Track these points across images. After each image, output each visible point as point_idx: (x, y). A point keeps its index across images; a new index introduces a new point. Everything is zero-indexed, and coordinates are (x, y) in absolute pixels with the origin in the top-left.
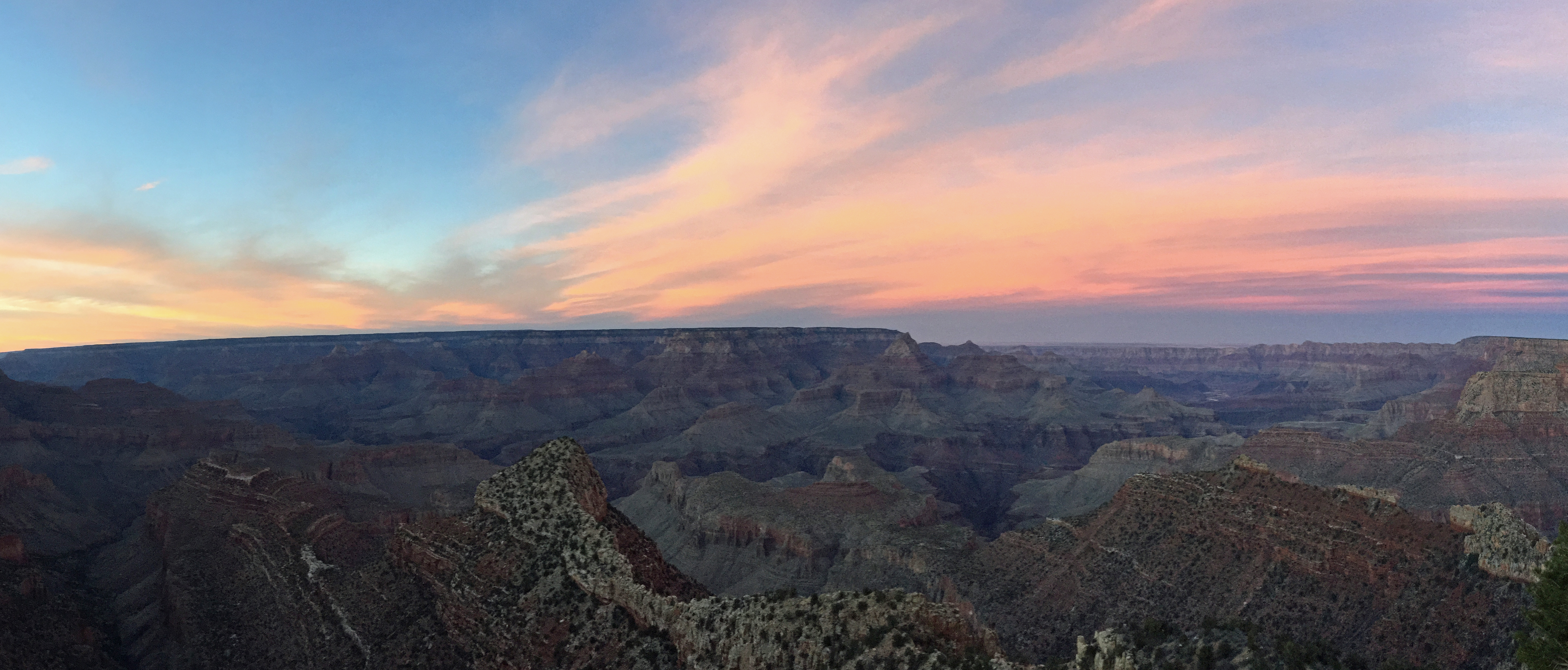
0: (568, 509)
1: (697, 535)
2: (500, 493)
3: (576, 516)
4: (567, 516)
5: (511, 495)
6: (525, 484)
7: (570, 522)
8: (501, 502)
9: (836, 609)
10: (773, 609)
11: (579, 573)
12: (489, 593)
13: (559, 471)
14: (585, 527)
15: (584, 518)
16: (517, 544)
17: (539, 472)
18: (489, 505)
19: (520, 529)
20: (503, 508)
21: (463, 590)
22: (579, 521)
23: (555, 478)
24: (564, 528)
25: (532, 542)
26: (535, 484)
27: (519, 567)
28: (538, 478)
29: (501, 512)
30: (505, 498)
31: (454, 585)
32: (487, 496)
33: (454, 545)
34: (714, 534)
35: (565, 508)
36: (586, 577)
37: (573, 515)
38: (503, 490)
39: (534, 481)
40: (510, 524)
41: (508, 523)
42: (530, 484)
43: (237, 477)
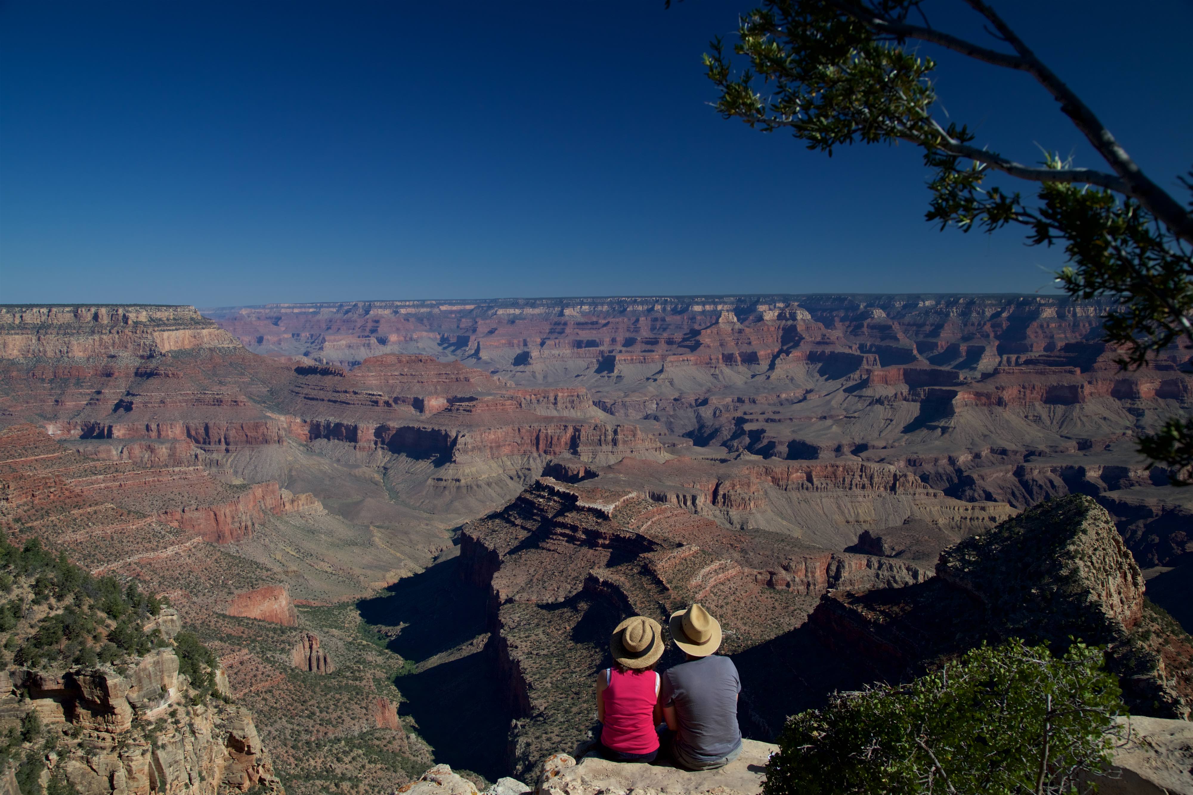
8: (976, 577)
17: (1035, 541)
20: (979, 586)
26: (1028, 560)
28: (1034, 551)
29: (976, 592)
30: (980, 573)
39: (1028, 555)
40: (989, 612)
41: (985, 609)
42: (1020, 559)
43: (592, 506)
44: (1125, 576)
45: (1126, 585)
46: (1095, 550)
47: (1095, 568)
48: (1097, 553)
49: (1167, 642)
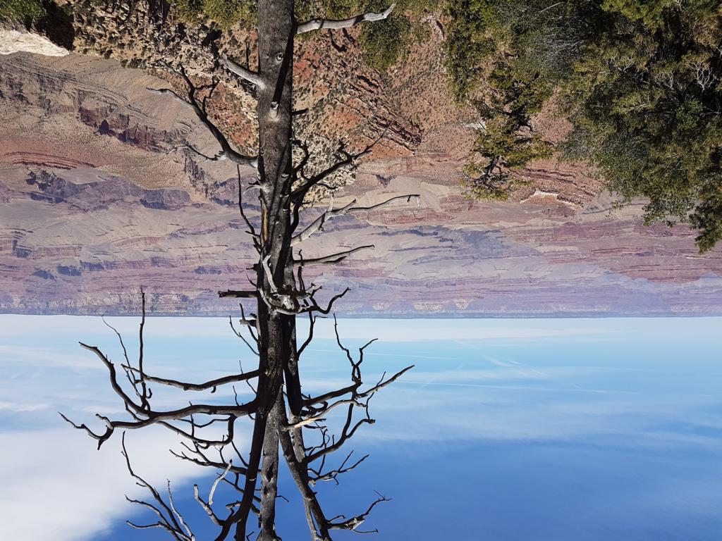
43: (548, 194)
49: (245, 142)
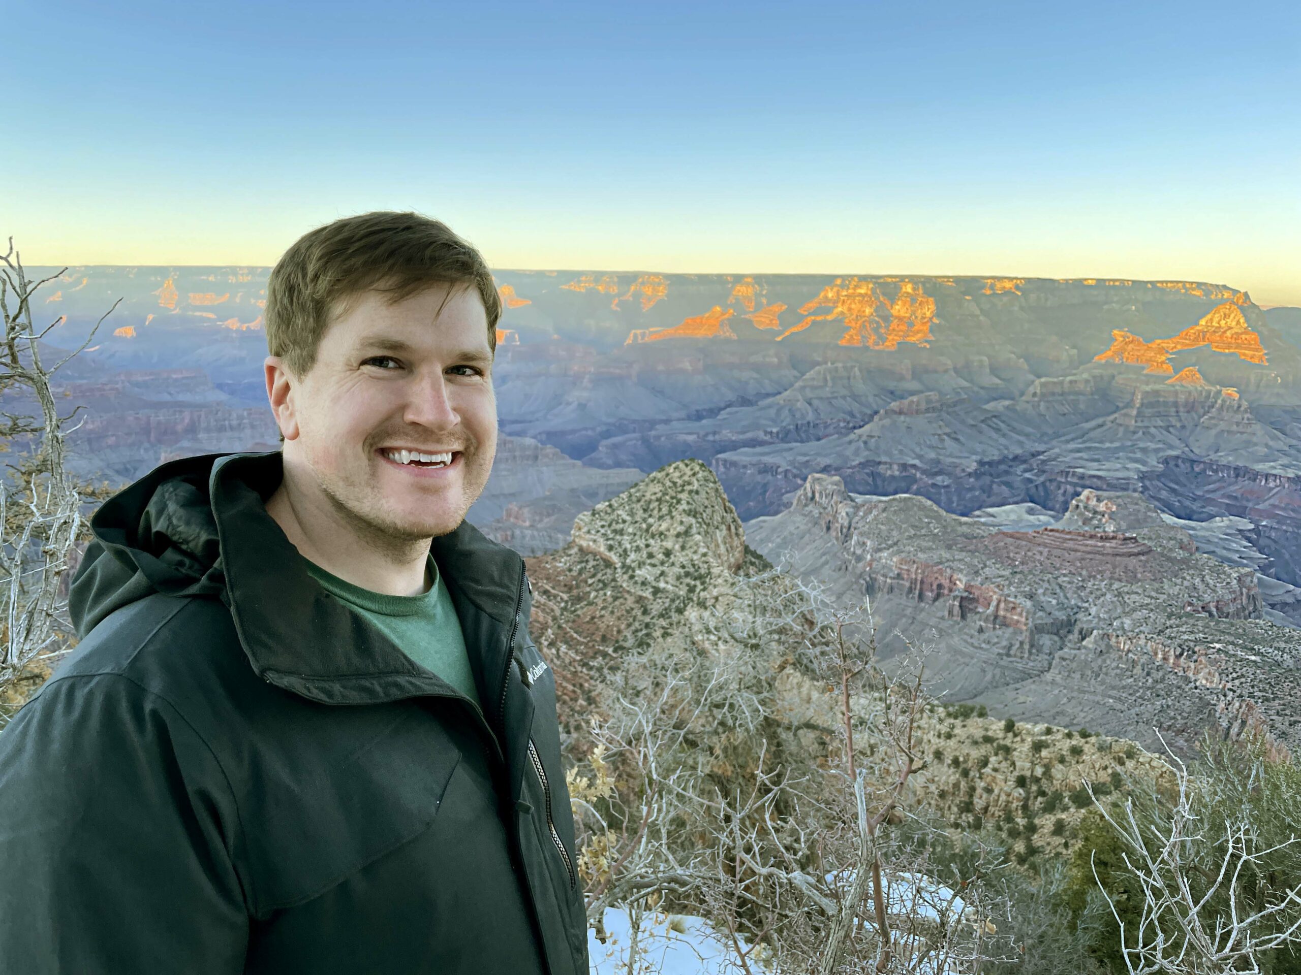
0: (695, 557)
1: (864, 579)
2: (606, 528)
3: (706, 566)
4: (694, 565)
5: (621, 532)
6: (638, 518)
7: (696, 574)
8: (607, 540)
9: (1038, 747)
10: (953, 727)
11: (708, 639)
12: (591, 654)
13: (684, 506)
14: (716, 583)
15: (716, 571)
16: (627, 596)
17: (657, 503)
18: (591, 543)
19: (632, 577)
20: (610, 548)
21: (558, 650)
22: (709, 573)
23: (678, 516)
24: (688, 580)
25: (647, 594)
26: (651, 520)
27: (629, 625)
28: (656, 512)
29: (608, 554)
30: (611, 536)
31: (546, 643)
32: (589, 532)
33: (546, 592)
34: (889, 581)
35: (690, 555)
36: (717, 645)
37: (701, 565)
38: (610, 525)
39: (650, 516)
40: (619, 570)
41: (615, 568)
42: (645, 520)
44: (729, 529)
45: (731, 536)
46: (706, 507)
47: (705, 523)
48: (707, 510)
